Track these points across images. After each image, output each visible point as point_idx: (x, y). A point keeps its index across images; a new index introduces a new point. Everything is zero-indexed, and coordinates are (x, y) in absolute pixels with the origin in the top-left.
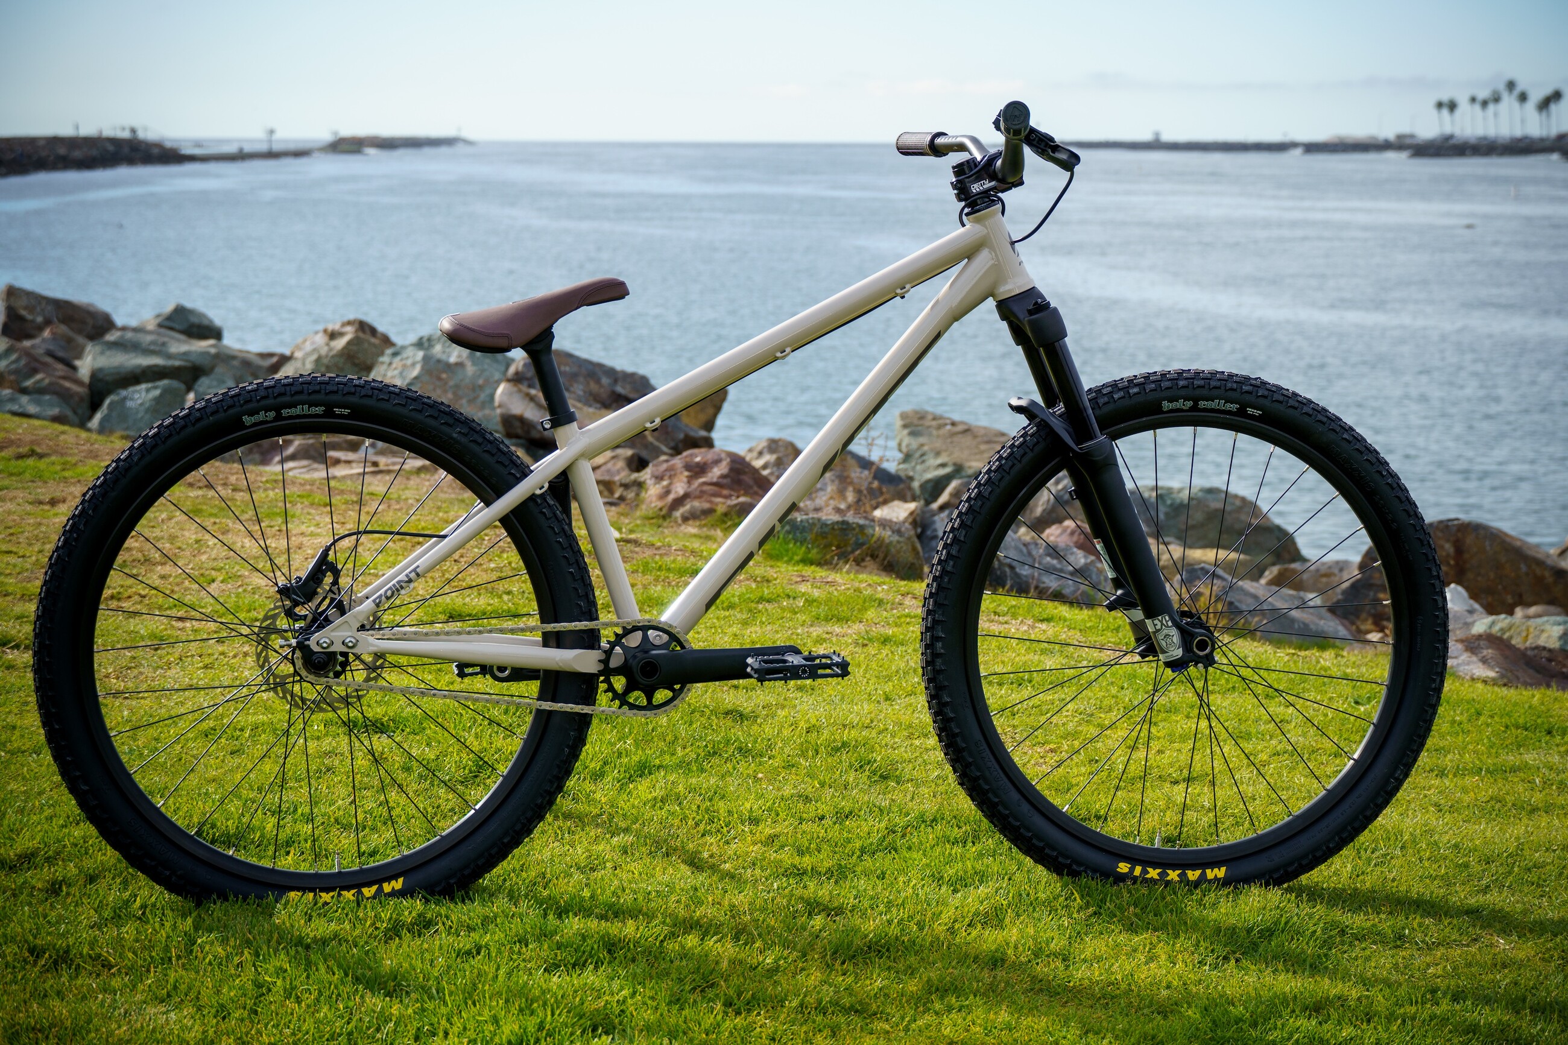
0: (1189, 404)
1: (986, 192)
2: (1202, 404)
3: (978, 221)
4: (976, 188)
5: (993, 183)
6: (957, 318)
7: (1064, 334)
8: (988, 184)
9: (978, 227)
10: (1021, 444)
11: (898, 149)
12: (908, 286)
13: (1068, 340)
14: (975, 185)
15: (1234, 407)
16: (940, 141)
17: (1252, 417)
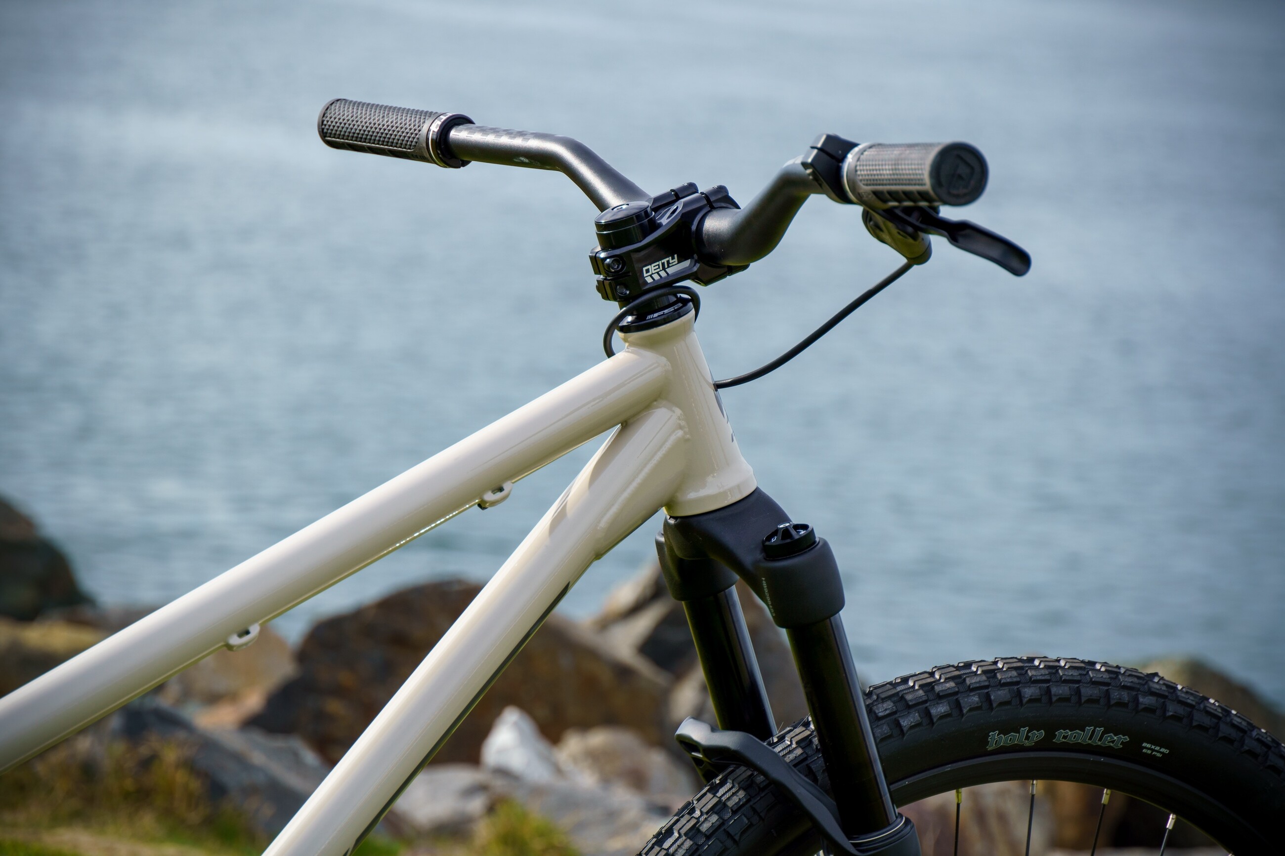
0: (1038, 735)
1: (668, 285)
2: (1062, 735)
3: (651, 345)
4: (652, 273)
5: (686, 264)
6: (598, 555)
7: (838, 603)
8: (676, 267)
9: (649, 357)
10: (715, 829)
11: (324, 134)
12: (507, 486)
13: (842, 613)
14: (652, 268)
15: (1117, 740)
16: (458, 134)
17: (1150, 761)
